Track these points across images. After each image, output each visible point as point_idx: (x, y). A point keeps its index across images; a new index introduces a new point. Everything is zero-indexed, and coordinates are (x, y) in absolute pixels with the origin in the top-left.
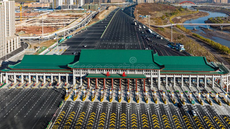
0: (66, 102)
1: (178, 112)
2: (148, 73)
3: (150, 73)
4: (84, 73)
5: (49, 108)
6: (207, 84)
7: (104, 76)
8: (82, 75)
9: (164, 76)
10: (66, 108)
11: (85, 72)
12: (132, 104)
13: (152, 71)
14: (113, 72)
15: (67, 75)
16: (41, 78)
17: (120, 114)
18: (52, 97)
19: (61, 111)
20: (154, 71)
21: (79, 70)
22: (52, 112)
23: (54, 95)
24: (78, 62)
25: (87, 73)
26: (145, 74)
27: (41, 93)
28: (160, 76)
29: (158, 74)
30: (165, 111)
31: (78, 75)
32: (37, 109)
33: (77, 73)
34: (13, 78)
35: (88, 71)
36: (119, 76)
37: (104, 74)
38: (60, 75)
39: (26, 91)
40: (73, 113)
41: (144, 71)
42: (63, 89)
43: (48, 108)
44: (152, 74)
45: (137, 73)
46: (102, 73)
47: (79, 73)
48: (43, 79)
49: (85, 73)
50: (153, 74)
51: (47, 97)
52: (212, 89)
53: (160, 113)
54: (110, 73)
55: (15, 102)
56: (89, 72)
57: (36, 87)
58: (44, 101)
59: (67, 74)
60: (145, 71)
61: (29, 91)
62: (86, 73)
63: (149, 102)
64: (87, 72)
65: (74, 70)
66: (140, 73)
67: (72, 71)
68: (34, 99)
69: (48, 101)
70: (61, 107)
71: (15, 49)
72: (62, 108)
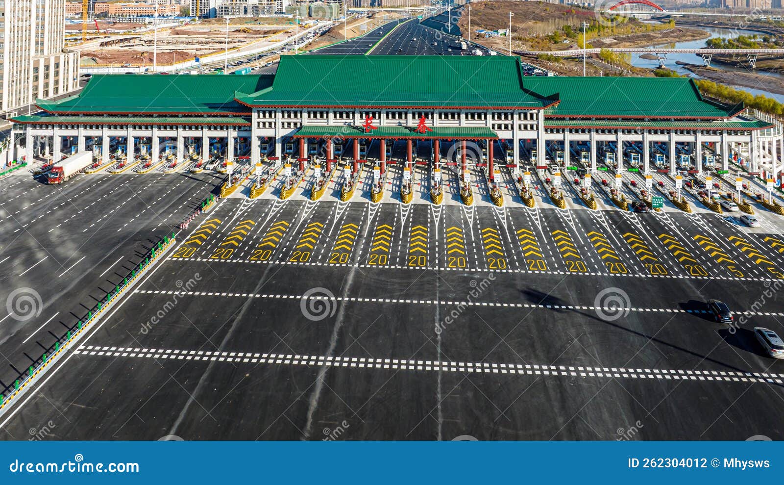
0: (225, 201)
1: (605, 225)
2: (503, 122)
3: (509, 122)
4: (289, 124)
5: (166, 212)
6: (705, 169)
7: (356, 131)
8: (282, 133)
9: (558, 137)
10: (222, 214)
11: (293, 120)
12: (450, 207)
13: (516, 117)
14: (385, 122)
15: (232, 134)
16: (143, 151)
17: (406, 227)
18: (178, 191)
19: (208, 217)
20: (522, 116)
21: (270, 116)
22: (178, 221)
23: (187, 187)
24: (270, 89)
25: (299, 125)
26: (493, 126)
27: (142, 183)
28: (544, 137)
29: (537, 126)
30: (561, 222)
31: (268, 133)
32: (125, 215)
33: (264, 124)
34: (51, 153)
35: (301, 117)
36: (407, 131)
37: (356, 128)
38: (207, 134)
39: (92, 179)
40: (248, 224)
41: (489, 116)
42: (217, 175)
43: (163, 212)
44: (516, 127)
45: (465, 123)
46: (349, 125)
47: (270, 124)
48: (150, 154)
49: (292, 125)
50: (520, 126)
51: (160, 192)
52: (722, 179)
53: (544, 228)
54: (375, 123)
55: (56, 200)
56: (306, 120)
57: (128, 171)
58: (150, 199)
59: (231, 130)
60: (493, 118)
61: (101, 179)
62: (295, 124)
63: (508, 203)
64: (298, 121)
65: (254, 115)
66: (478, 123)
67: (249, 119)
68: (118, 194)
69: (163, 199)
70: (207, 209)
71: (61, 92)
72: (213, 213)
